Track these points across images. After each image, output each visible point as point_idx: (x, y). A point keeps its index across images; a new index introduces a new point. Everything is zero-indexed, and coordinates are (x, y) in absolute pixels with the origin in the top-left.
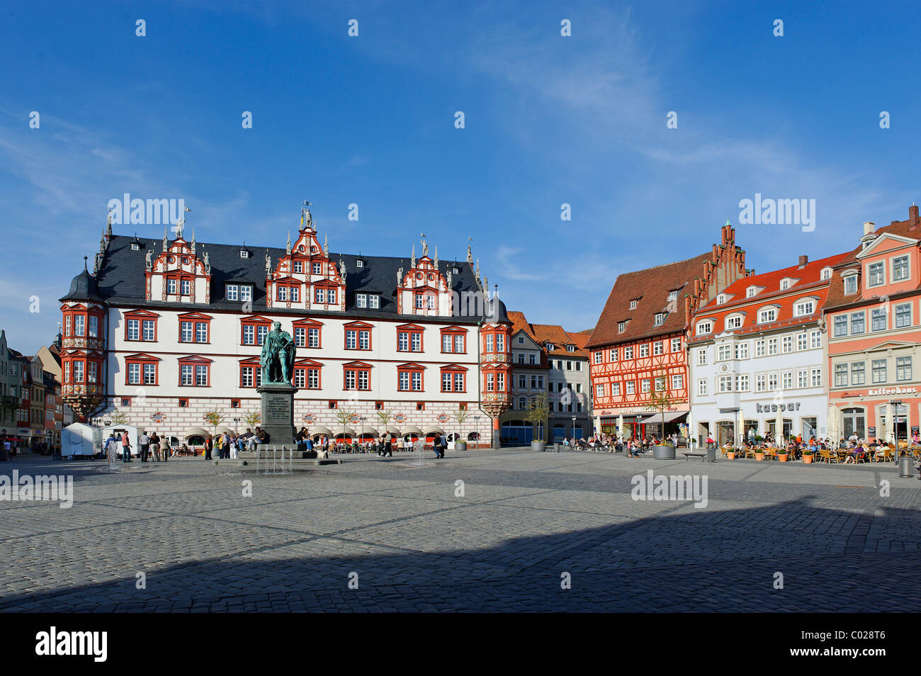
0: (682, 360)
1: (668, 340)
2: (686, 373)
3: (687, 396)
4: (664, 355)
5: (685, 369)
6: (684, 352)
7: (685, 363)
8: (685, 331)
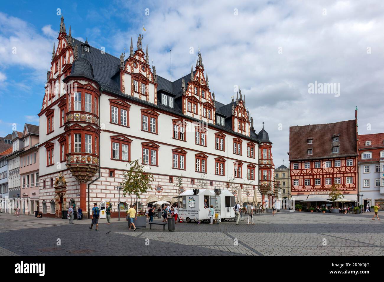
0: (354, 170)
1: (344, 160)
2: (355, 176)
3: (355, 187)
4: (342, 167)
5: (355, 175)
6: (355, 166)
7: (356, 171)
8: (355, 157)
